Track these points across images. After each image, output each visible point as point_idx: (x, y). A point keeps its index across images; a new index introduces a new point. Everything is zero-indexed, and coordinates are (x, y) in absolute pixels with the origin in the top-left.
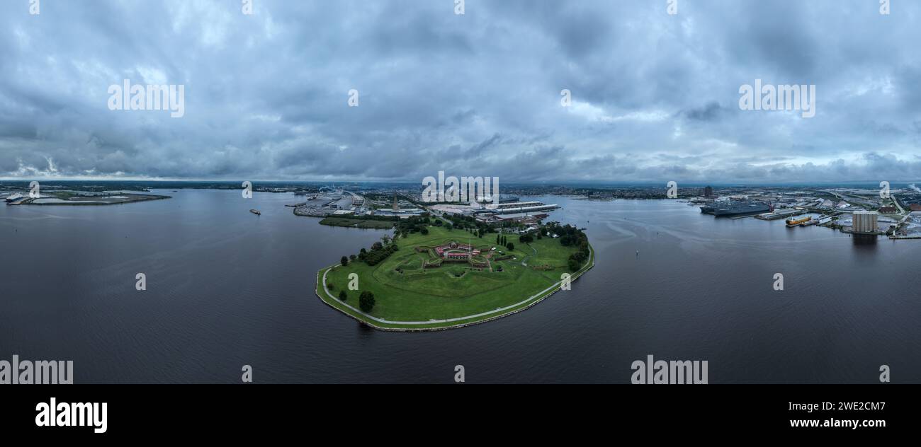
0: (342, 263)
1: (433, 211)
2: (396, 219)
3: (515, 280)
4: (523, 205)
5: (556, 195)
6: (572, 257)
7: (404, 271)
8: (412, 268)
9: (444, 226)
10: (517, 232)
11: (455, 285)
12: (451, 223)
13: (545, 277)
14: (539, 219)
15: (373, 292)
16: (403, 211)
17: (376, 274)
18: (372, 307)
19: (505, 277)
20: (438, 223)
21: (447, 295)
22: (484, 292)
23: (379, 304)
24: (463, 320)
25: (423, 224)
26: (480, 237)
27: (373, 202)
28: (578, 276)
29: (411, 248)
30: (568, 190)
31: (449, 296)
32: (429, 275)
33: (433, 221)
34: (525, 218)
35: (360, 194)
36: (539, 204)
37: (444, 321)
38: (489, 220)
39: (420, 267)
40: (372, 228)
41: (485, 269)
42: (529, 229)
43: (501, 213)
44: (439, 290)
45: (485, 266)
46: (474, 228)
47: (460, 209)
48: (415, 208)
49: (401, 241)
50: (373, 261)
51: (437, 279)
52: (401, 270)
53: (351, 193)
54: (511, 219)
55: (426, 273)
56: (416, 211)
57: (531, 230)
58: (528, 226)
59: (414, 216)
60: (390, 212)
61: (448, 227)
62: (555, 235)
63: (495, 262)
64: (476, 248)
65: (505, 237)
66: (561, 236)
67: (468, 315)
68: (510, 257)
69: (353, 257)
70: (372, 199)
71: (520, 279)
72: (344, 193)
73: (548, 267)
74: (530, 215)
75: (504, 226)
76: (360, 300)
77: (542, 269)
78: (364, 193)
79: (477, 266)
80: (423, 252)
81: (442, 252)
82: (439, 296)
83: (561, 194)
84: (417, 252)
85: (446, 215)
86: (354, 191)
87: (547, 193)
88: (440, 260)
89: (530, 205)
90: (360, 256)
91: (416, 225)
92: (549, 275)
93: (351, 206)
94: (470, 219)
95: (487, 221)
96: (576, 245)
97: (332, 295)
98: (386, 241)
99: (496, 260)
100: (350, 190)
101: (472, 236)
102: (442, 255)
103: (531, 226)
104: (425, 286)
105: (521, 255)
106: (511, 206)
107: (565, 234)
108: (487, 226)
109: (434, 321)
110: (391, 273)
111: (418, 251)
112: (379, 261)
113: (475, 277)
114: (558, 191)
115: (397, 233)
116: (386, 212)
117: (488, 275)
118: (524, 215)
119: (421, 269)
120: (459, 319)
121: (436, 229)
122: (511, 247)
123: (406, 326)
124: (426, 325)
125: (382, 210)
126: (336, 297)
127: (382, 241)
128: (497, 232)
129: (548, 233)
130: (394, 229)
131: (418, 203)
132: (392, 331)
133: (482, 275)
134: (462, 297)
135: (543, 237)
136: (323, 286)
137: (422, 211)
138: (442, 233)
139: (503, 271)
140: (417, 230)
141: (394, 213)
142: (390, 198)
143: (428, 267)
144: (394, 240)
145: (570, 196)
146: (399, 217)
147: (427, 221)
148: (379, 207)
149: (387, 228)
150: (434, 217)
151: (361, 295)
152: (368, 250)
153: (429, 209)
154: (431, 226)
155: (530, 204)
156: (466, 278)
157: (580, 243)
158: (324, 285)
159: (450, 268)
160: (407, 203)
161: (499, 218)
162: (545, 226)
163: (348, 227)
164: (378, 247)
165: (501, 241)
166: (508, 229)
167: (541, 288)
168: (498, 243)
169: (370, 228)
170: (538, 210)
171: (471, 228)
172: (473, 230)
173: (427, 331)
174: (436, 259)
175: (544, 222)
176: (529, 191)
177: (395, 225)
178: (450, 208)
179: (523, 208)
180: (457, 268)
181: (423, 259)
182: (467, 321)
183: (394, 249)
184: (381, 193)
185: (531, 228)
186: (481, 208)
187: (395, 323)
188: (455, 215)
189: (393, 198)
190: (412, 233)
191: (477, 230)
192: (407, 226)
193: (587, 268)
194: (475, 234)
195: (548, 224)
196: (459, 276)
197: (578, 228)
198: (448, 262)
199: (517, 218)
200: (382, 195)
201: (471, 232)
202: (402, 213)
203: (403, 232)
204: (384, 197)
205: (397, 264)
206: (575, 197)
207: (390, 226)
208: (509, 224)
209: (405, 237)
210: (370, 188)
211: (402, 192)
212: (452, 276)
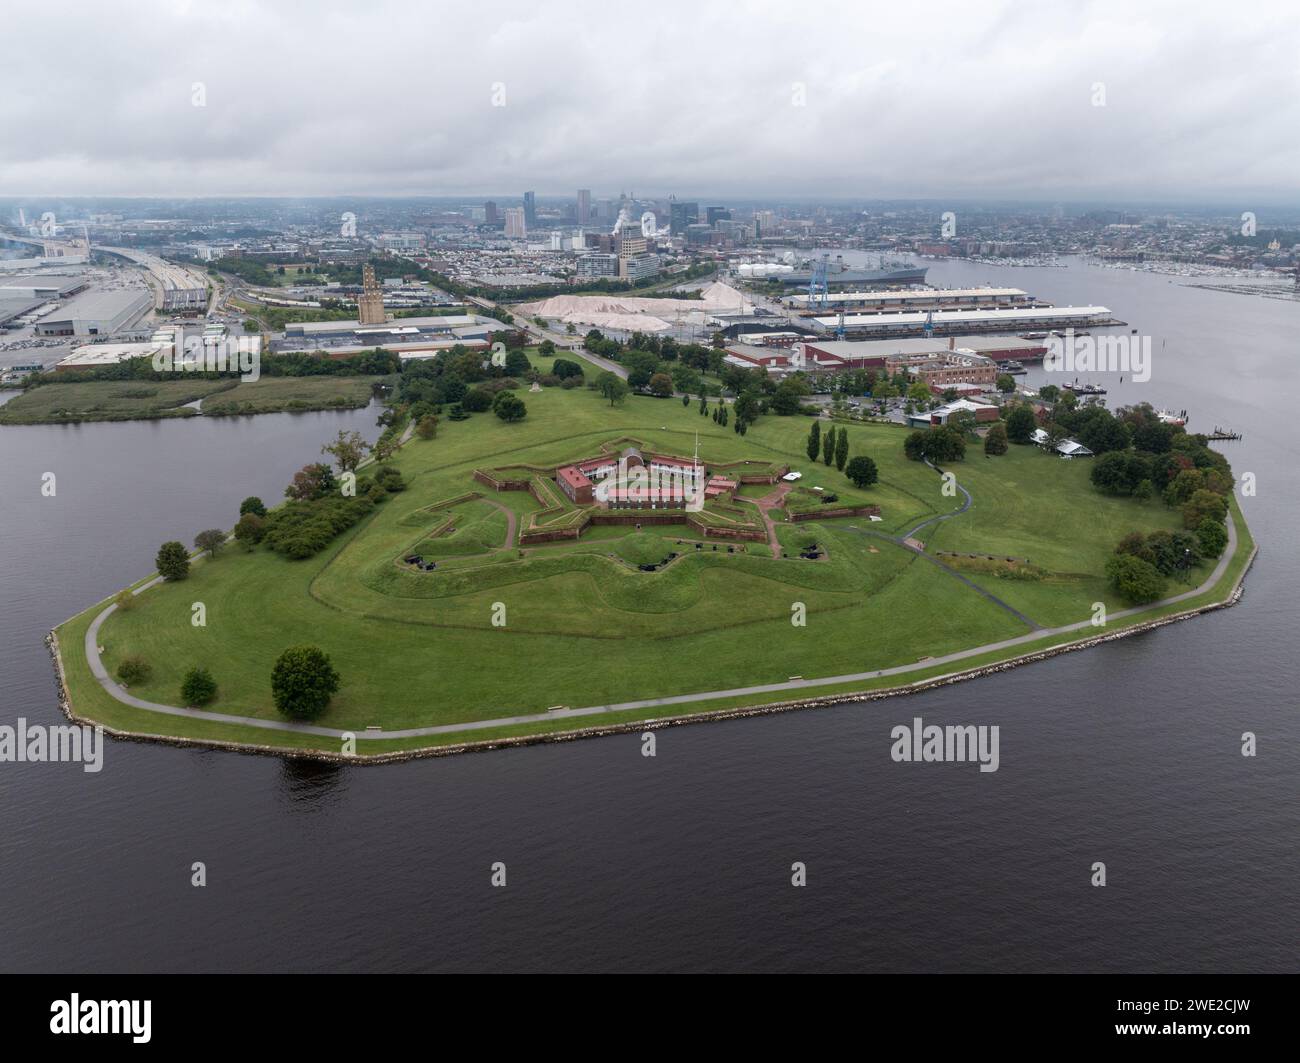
0: (163, 572)
1: (542, 324)
2: (380, 364)
3: (870, 594)
4: (940, 303)
5: (1113, 259)
6: (1132, 545)
7: (440, 561)
8: (469, 547)
9: (593, 387)
10: (897, 416)
11: (640, 598)
12: (622, 374)
13: (993, 599)
14: (1007, 366)
15: (324, 650)
16: (410, 326)
17: (324, 586)
18: (326, 701)
19: (830, 580)
20: (567, 374)
21: (608, 632)
22: (747, 623)
23: (353, 685)
24: (665, 707)
25: (503, 381)
26: (740, 429)
27: (257, 295)
28: (1144, 624)
29: (460, 477)
30: (1185, 237)
31: (617, 632)
32: (537, 568)
33: (546, 365)
34: (942, 360)
35: (183, 260)
36: (1016, 301)
37: (600, 709)
38: (782, 361)
39: (501, 544)
40: (278, 410)
41: (752, 547)
42: (953, 407)
43: (833, 335)
44: (582, 618)
45: (755, 537)
46: (716, 393)
47: (659, 314)
48: (464, 313)
49: (412, 452)
50: (306, 540)
51: (570, 581)
52: (427, 560)
53: (139, 256)
54: (880, 362)
55: (526, 562)
56: (468, 328)
57: (964, 413)
58: (951, 396)
59: (458, 349)
60: (350, 334)
61: (608, 389)
62: (1071, 447)
63: (793, 526)
64: (724, 469)
65: (843, 434)
66: (1098, 450)
67: (685, 692)
68: (858, 512)
69: (210, 542)
70: (255, 280)
71: (889, 593)
72: (98, 260)
73: (1012, 567)
74: (967, 348)
75: (846, 390)
76: (276, 687)
77: (986, 571)
78: (206, 252)
79: (723, 536)
80: (508, 487)
81: (584, 483)
82: (579, 636)
83: (1140, 258)
84: (481, 489)
85: (597, 343)
86: (152, 241)
87: (1064, 252)
88: (576, 516)
89: (974, 302)
90: (242, 532)
91: (472, 387)
92: (1010, 594)
93: (151, 317)
94: (698, 358)
95: (772, 368)
96: (1169, 502)
97: (152, 700)
98: (349, 460)
99: (798, 519)
100: (127, 242)
101: (707, 425)
102: (586, 497)
103: (966, 395)
104: (527, 605)
105: (905, 507)
106: (882, 306)
107: (1122, 445)
108: (770, 387)
109: (566, 713)
110: (389, 574)
111: (490, 485)
112: (330, 539)
113: (713, 575)
114: (1127, 245)
115: (393, 423)
116: (333, 338)
117: (764, 569)
118: (940, 345)
119: (508, 549)
120: (653, 703)
121: (559, 396)
122: (863, 474)
123: (464, 735)
124: (535, 724)
125: (309, 327)
126: (168, 702)
127: (332, 461)
128: (812, 412)
129: (1040, 434)
130: (375, 409)
131: (473, 292)
132: (414, 758)
133: (741, 567)
134: (665, 638)
135: (1011, 447)
136: (96, 683)
137: (495, 326)
138: (581, 414)
139: (824, 559)
140: (478, 405)
141: (367, 338)
142: (338, 272)
143: (530, 540)
144: (382, 449)
145: (1185, 271)
146: (393, 356)
147: (517, 367)
148: (294, 315)
149: (341, 406)
150: (547, 349)
151: (279, 669)
152: (275, 501)
153: (523, 314)
154: (536, 387)
155: (975, 300)
156: (679, 577)
157: (1185, 494)
158: (100, 672)
159: (616, 541)
160: (424, 290)
161: (824, 356)
162: (1028, 401)
163: (154, 417)
164: (317, 485)
165: (826, 449)
166: (862, 404)
167: (970, 634)
168: (813, 454)
169: (266, 411)
170: (1011, 328)
171: (703, 392)
172: (713, 403)
173: (541, 741)
174: (561, 511)
175: (1029, 385)
176: (976, 235)
177: (378, 392)
178: (620, 310)
179: (940, 317)
180: (649, 540)
181: (510, 514)
182: (680, 708)
183: (385, 486)
184: (293, 249)
185: (962, 404)
186: (749, 310)
187: (423, 732)
188: (638, 340)
189: (360, 271)
190: (457, 416)
191: (729, 402)
192: (430, 389)
193: (1195, 601)
194: (720, 418)
195: (1048, 393)
196: (651, 568)
197: (1191, 430)
198: (610, 521)
199: (904, 361)
200: (296, 259)
201: (703, 411)
202: (404, 338)
203: (417, 416)
204: (312, 268)
205: (407, 542)
206: (1213, 275)
207: (359, 396)
208: (864, 380)
209: (428, 434)
210: (233, 225)
211: (397, 243)
212: (625, 569)
